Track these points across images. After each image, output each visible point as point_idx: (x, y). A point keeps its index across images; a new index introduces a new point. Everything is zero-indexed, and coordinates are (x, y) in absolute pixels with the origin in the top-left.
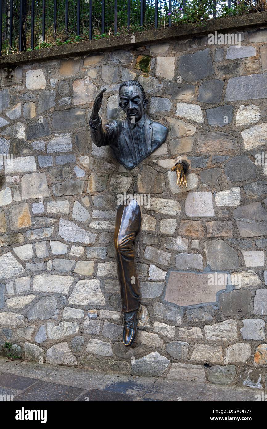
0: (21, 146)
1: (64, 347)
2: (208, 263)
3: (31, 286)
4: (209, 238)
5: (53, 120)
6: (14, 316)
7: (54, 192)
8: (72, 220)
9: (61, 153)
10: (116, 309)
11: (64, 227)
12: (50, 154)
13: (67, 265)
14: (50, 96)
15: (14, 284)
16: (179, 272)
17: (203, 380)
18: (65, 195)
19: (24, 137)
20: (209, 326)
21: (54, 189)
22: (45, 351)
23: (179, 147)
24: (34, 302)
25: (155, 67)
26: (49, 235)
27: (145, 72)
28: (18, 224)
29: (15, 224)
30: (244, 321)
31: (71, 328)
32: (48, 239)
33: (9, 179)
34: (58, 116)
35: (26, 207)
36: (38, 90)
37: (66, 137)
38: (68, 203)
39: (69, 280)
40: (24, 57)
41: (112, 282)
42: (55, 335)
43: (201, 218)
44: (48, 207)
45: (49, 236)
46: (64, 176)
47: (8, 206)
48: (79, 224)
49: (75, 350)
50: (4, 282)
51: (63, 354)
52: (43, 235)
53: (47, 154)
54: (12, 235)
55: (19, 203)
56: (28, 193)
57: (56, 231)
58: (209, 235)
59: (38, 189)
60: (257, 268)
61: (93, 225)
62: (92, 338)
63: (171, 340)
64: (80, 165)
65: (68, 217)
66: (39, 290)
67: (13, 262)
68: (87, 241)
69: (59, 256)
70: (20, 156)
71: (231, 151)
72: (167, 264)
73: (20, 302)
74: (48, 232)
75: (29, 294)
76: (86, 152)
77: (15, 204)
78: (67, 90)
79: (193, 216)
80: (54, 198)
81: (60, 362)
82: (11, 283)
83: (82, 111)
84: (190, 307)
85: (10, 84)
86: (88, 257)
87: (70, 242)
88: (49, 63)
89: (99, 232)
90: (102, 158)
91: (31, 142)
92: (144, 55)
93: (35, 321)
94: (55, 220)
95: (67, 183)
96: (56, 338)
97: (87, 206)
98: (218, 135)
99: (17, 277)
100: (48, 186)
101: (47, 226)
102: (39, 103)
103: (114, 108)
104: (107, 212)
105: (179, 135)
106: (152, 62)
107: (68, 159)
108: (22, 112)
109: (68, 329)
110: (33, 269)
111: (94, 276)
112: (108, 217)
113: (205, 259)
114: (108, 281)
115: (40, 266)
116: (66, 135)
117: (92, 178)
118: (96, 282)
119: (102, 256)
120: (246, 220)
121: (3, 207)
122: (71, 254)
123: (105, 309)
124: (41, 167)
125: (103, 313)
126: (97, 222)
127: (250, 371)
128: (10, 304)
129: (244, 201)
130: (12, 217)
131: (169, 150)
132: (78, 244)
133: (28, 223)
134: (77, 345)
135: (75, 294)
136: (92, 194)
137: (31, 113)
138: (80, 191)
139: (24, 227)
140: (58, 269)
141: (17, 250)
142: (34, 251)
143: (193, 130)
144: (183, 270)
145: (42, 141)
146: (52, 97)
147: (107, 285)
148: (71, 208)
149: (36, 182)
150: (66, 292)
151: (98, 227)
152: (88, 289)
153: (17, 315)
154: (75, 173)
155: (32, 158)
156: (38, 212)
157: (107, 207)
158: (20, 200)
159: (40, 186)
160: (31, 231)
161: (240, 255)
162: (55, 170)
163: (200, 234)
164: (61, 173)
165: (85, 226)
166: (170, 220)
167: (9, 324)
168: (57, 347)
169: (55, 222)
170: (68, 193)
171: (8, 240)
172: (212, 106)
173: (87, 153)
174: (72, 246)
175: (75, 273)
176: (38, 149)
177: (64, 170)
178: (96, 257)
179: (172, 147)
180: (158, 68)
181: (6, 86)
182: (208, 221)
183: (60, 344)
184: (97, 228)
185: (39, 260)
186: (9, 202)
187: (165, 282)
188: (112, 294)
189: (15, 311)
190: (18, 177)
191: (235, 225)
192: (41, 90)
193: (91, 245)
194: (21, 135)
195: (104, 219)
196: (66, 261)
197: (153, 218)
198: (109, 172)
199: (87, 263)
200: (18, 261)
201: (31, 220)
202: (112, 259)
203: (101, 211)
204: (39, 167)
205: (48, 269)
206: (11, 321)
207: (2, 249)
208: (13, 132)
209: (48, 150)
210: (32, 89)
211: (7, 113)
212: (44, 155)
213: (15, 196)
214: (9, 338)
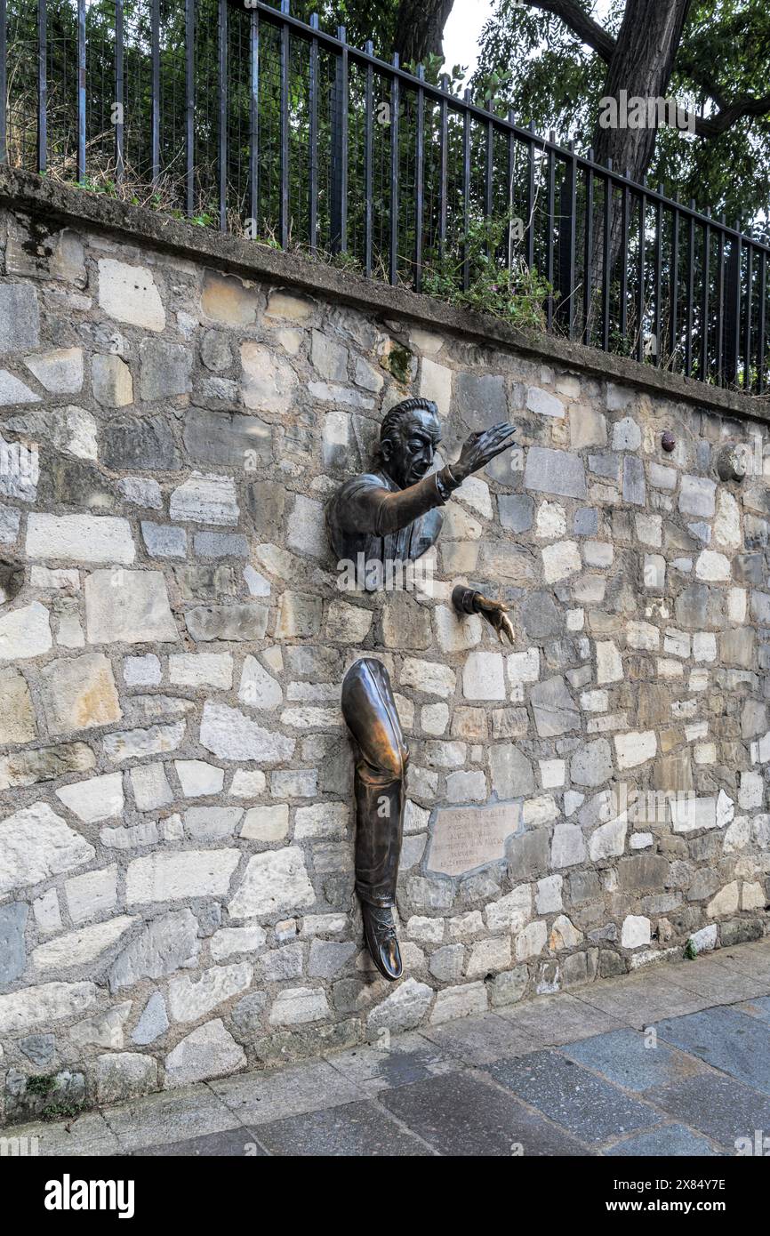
0: (83, 482)
1: (216, 1032)
2: (493, 787)
3: (120, 892)
4: (495, 740)
5: (186, 431)
6: (60, 990)
7: (191, 629)
8: (237, 705)
9: (209, 525)
10: (338, 909)
11: (215, 722)
12: (180, 524)
13: (221, 821)
14: (176, 359)
15: (62, 897)
16: (451, 809)
17: (484, 1007)
18: (221, 640)
19: (94, 457)
20: (493, 904)
21: (189, 620)
22: (161, 1061)
23: (456, 559)
24: (127, 937)
25: (417, 378)
26: (174, 745)
27: (399, 381)
28: (74, 718)
29: (62, 716)
30: (541, 883)
31: (233, 978)
32: (169, 757)
33: (37, 576)
34: (199, 423)
35: (103, 664)
36: (139, 328)
37: (223, 486)
38: (230, 659)
39: (230, 857)
40: (109, 212)
41: (329, 848)
42: (193, 1007)
43: (486, 702)
44: (173, 670)
45: (173, 748)
46: (217, 588)
47: (38, 661)
48: (254, 714)
49: (244, 1030)
50: (23, 895)
51: (214, 1050)
52: (156, 747)
53: (167, 520)
54: (53, 750)
55: (80, 652)
56: (109, 626)
57: (193, 734)
58: (496, 735)
59: (141, 618)
60: (555, 789)
61: (290, 717)
62: (284, 988)
63: (438, 946)
64: (259, 566)
65: (229, 697)
66: (146, 898)
67: (54, 830)
68: (270, 757)
69: (201, 801)
70: (81, 511)
71: (529, 581)
72: (431, 796)
73: (82, 945)
74: (170, 738)
75: (113, 916)
76: (273, 534)
77: (60, 655)
78: (224, 361)
79: (475, 698)
80: (190, 643)
81: (204, 1075)
82: (51, 897)
83: (265, 428)
84: (466, 875)
85: (42, 273)
86: (274, 795)
87: (229, 761)
88: (174, 263)
89: (301, 735)
90: (308, 557)
91: (116, 475)
92: (399, 343)
93: (135, 986)
94: (190, 705)
95: (226, 609)
96: (193, 1015)
97: (276, 670)
98: (513, 549)
99: (71, 875)
100: (173, 611)
101: (165, 721)
102: (144, 369)
103: (338, 443)
104: (320, 686)
105: (456, 534)
106: (413, 363)
107: (230, 545)
108: (85, 377)
109: (227, 983)
110: (125, 843)
111: (289, 841)
112: (322, 698)
113: (490, 782)
114: (321, 846)
115: (147, 832)
116: (221, 479)
117: (287, 601)
118: (295, 854)
119: (309, 790)
120: (546, 707)
121: (21, 662)
122: (233, 791)
123: (315, 914)
124: (151, 553)
125: (311, 924)
126: (299, 711)
127: (546, 966)
128: (44, 958)
129: (544, 674)
130: (52, 695)
131: (439, 562)
132: (251, 764)
133: (107, 712)
134: (249, 1015)
135: (248, 889)
136: (288, 642)
137: (117, 390)
138: (261, 631)
139: (97, 724)
140: (197, 833)
141: (69, 794)
142: (128, 795)
143: (478, 530)
144: (458, 805)
145: (152, 481)
146: (183, 365)
147: (316, 857)
148: (236, 674)
149: (135, 596)
150: (222, 890)
151: (299, 722)
152: (275, 874)
153: (71, 987)
154: (245, 583)
155: (123, 526)
156: (143, 683)
157: (320, 674)
158: (81, 644)
159: (148, 607)
160: (119, 736)
161: (535, 768)
162: (193, 570)
163: (482, 734)
164: (211, 580)
165: (267, 719)
166: (439, 705)
167: (41, 1018)
168: (193, 1038)
169: (191, 711)
170: (228, 633)
171: (37, 765)
172: (506, 490)
173: (277, 537)
174: (235, 771)
175: (244, 839)
176: (140, 502)
177: (218, 572)
178: (295, 794)
179: (445, 557)
180: (423, 382)
181: (26, 277)
182: (495, 708)
183: (201, 1028)
184: (298, 725)
185: (141, 815)
186: (43, 646)
187: (427, 831)
188: (330, 875)
189: (64, 975)
190: (73, 575)
191: (530, 716)
192: (151, 334)
193: (281, 766)
194: (85, 443)
195: (315, 703)
196: (219, 812)
197: (409, 702)
198: (325, 593)
199: (272, 811)
200: (72, 828)
201: (117, 704)
202: (328, 795)
203: (307, 684)
204: (144, 555)
205: (169, 837)
206: (54, 1007)
207: (15, 793)
208: (57, 429)
209: (171, 511)
210: (120, 320)
211: (33, 367)
212: (160, 523)
213: (62, 629)
214: (44, 1061)
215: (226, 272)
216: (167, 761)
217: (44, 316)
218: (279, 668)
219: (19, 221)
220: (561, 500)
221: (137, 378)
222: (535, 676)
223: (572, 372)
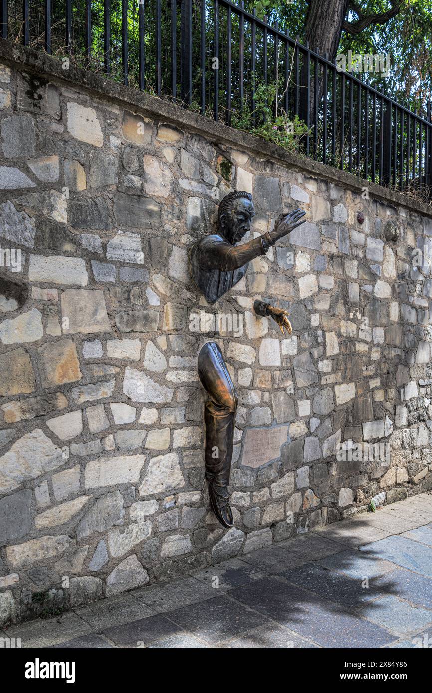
0: (59, 236)
1: (133, 563)
2: (275, 416)
3: (82, 481)
4: (276, 389)
5: (115, 207)
6: (50, 541)
7: (118, 325)
8: (143, 370)
9: (128, 263)
10: (196, 489)
11: (131, 380)
12: (112, 262)
13: (134, 438)
14: (109, 164)
15: (50, 485)
16: (254, 429)
17: (271, 542)
18: (134, 331)
19: (65, 221)
20: (275, 483)
21: (117, 320)
22: (104, 581)
23: (255, 285)
24: (86, 509)
25: (235, 179)
26: (109, 394)
27: (226, 180)
28: (56, 378)
29: (49, 377)
30: (299, 471)
31: (142, 531)
32: (107, 401)
33: (36, 293)
34: (122, 202)
35: (71, 347)
36: (89, 145)
37: (134, 239)
38: (139, 343)
39: (139, 459)
40: (75, 75)
41: (191, 453)
42: (121, 548)
43: (271, 367)
44: (108, 349)
45: (109, 395)
46: (132, 300)
47: (36, 343)
48: (151, 375)
49: (148, 560)
50: (29, 485)
51: (132, 573)
52: (100, 396)
53: (105, 260)
54: (44, 398)
55: (58, 339)
56: (73, 323)
57: (119, 388)
58: (276, 386)
59: (92, 318)
60: (305, 416)
61: (171, 377)
62: (168, 535)
63: (247, 509)
64: (154, 288)
65: (137, 365)
66: (96, 485)
67: (45, 445)
68: (159, 400)
69: (124, 427)
70: (58, 254)
71: (292, 297)
72: (243, 422)
73: (61, 514)
74: (107, 390)
75: (78, 496)
76: (161, 269)
77: (48, 340)
78: (135, 166)
79: (265, 365)
80: (117, 333)
81: (127, 588)
82: (44, 485)
83: (156, 205)
84: (261, 467)
85: (37, 110)
86: (162, 423)
87: (139, 403)
88: (108, 106)
89: (176, 388)
90: (179, 282)
91: (77, 233)
92: (226, 157)
93: (90, 537)
94: (118, 370)
95: (137, 313)
96: (121, 553)
97: (164, 349)
98: (284, 278)
99: (56, 471)
100: (108, 314)
101: (104, 380)
102: (92, 169)
103: (195, 215)
104: (186, 358)
105: (255, 270)
106: (233, 170)
107: (139, 275)
108: (60, 173)
109: (139, 533)
110: (84, 453)
111: (170, 449)
112: (187, 365)
113: (273, 414)
114: (187, 452)
115: (95, 446)
116: (133, 235)
117: (169, 309)
118: (173, 457)
119: (180, 421)
120: (301, 370)
121: (27, 345)
122: (141, 421)
123: (184, 492)
124: (96, 280)
125: (182, 498)
126: (175, 373)
127: (301, 518)
128: (41, 522)
129: (300, 351)
130: (44, 364)
131: (247, 286)
132: (150, 405)
133: (74, 375)
134: (150, 552)
135: (149, 477)
136: (169, 332)
137: (78, 181)
138: (155, 326)
139: (68, 382)
140: (122, 446)
141: (54, 424)
142: (85, 423)
143: (266, 267)
144: (257, 427)
145: (97, 237)
146: (113, 167)
147: (184, 458)
148: (143, 351)
149: (88, 305)
150: (136, 479)
152: (163, 469)
153: (56, 539)
154: (147, 298)
155: (81, 263)
156: (93, 357)
157: (186, 351)
158: (59, 334)
159: (95, 312)
160: (80, 389)
161: (296, 405)
162: (119, 289)
163: (268, 386)
164: (129, 295)
165: (158, 378)
166: (247, 369)
167: (40, 558)
168: (121, 566)
169: (118, 374)
170: (138, 327)
171: (36, 407)
172: (280, 245)
173: (163, 271)
174: (142, 409)
175: (147, 449)
176: (90, 249)
177: (132, 291)
178: (173, 422)
179: (250, 283)
180: (238, 181)
181: (28, 112)
182: (275, 370)
183: (125, 561)
184: (175, 381)
185: (92, 436)
186: (38, 335)
187: (241, 442)
188: (192, 468)
189: (52, 532)
190: (54, 292)
191: (293, 375)
192: (95, 148)
193: (166, 405)
194: (61, 215)
195: (184, 369)
196: (134, 433)
197: (232, 367)
198: (188, 304)
199: (161, 432)
200: (55, 444)
201: (79, 370)
202: (190, 422)
203: (179, 357)
204: (92, 280)
205: (108, 448)
206: (47, 551)
207: (24, 424)
208: (46, 205)
209: (107, 254)
210: (79, 139)
211: (32, 166)
212: (101, 262)
213: (49, 325)
214: (42, 583)
215: (136, 113)
216: (105, 403)
217: (38, 135)
218: (164, 348)
219: (24, 78)
220: (308, 251)
221: (88, 174)
222: (295, 352)
223: (313, 177)
